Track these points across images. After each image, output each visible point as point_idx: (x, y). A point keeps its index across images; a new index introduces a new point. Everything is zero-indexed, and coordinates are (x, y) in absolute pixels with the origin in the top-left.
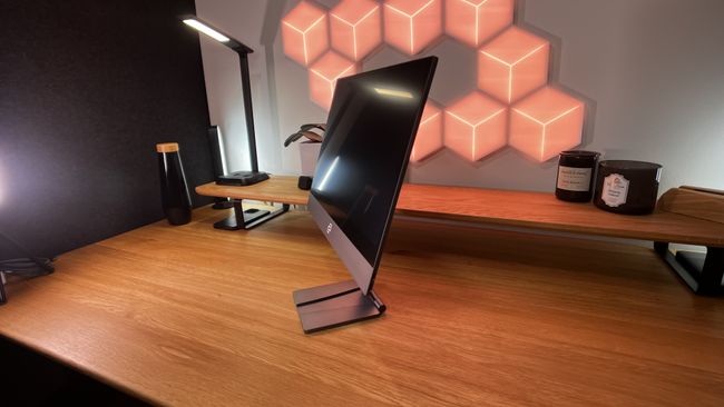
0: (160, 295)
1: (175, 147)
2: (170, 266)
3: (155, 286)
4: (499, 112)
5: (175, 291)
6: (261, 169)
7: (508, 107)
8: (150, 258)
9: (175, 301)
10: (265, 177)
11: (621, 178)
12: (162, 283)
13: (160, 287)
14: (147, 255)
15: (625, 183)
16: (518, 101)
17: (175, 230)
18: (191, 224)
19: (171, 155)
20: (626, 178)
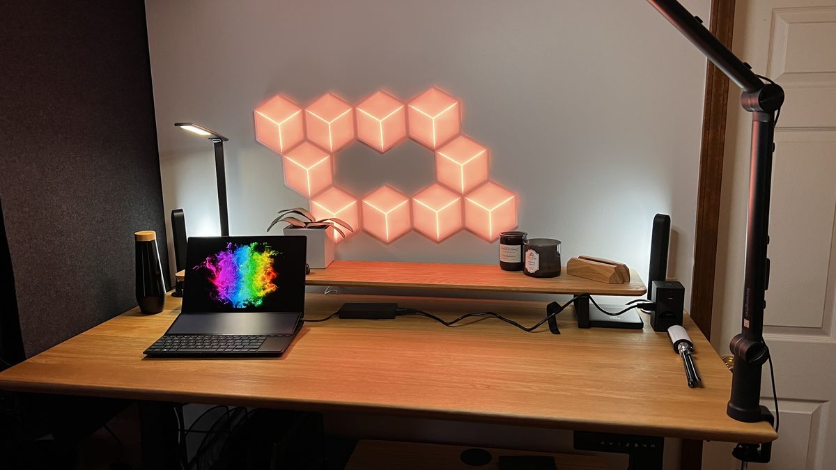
1: (153, 235)
4: (455, 201)
7: (463, 196)
15: (537, 256)
16: (469, 192)
20: (537, 252)
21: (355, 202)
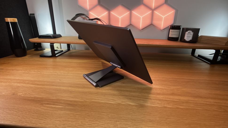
0: (28, 83)
1: (16, 20)
2: (26, 72)
3: (22, 80)
4: (150, 12)
5: (35, 81)
6: (57, 33)
7: (153, 10)
8: (13, 70)
9: (38, 85)
10: (60, 36)
11: (191, 31)
12: (25, 78)
13: (26, 80)
14: (9, 69)
15: (192, 33)
16: (156, 8)
17: (20, 59)
18: (27, 56)
19: (13, 24)
20: (193, 31)
21: (107, 12)
